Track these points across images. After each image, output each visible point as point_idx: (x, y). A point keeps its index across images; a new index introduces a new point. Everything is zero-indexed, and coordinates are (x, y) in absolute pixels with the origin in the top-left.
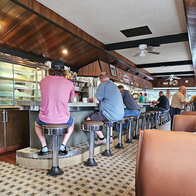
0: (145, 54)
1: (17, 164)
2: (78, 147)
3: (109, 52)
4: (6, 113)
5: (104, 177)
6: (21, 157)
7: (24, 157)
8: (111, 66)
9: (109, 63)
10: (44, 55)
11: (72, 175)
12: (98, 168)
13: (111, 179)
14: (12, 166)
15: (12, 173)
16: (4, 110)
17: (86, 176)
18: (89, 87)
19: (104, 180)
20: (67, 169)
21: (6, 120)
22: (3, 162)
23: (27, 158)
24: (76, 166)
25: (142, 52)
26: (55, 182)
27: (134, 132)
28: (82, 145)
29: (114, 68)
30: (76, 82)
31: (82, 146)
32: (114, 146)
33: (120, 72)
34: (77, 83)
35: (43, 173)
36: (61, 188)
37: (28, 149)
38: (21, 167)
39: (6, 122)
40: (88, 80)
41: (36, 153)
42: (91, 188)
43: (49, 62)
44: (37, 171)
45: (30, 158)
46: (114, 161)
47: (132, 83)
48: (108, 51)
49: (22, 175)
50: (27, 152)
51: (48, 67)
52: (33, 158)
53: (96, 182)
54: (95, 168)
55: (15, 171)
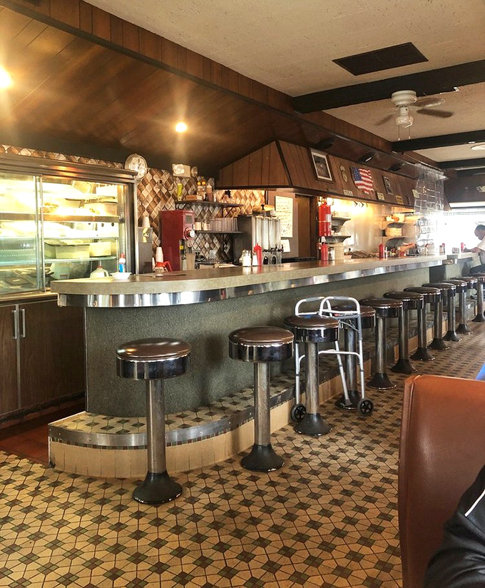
0: (411, 118)
1: (51, 463)
2: (223, 409)
3: (307, 116)
4: (21, 313)
5: (303, 506)
6: (61, 442)
7: (68, 443)
8: (314, 154)
9: (309, 146)
10: (123, 141)
11: (205, 499)
12: (285, 476)
13: (325, 513)
14: (38, 469)
15: (36, 492)
16: (17, 306)
17: (247, 503)
18: (253, 219)
19: (303, 517)
20: (192, 478)
21: (21, 332)
22: (13, 456)
23: (77, 444)
24: (217, 468)
25: (404, 111)
26: (158, 522)
27: (396, 349)
28: (235, 399)
29: (325, 157)
30: (214, 207)
31: (235, 404)
32: (334, 398)
33: (342, 168)
34: (217, 208)
35: (121, 492)
36: (174, 541)
37: (81, 418)
38: (60, 472)
39: (21, 338)
40: (248, 196)
41: (103, 431)
42: (262, 542)
43: (137, 159)
44: (106, 486)
45: (85, 446)
46: (333, 448)
47: (381, 197)
48: (303, 113)
49: (63, 498)
50: (79, 428)
51: (134, 174)
52: (95, 447)
53: (279, 522)
54: (274, 475)
55: (44, 486)
